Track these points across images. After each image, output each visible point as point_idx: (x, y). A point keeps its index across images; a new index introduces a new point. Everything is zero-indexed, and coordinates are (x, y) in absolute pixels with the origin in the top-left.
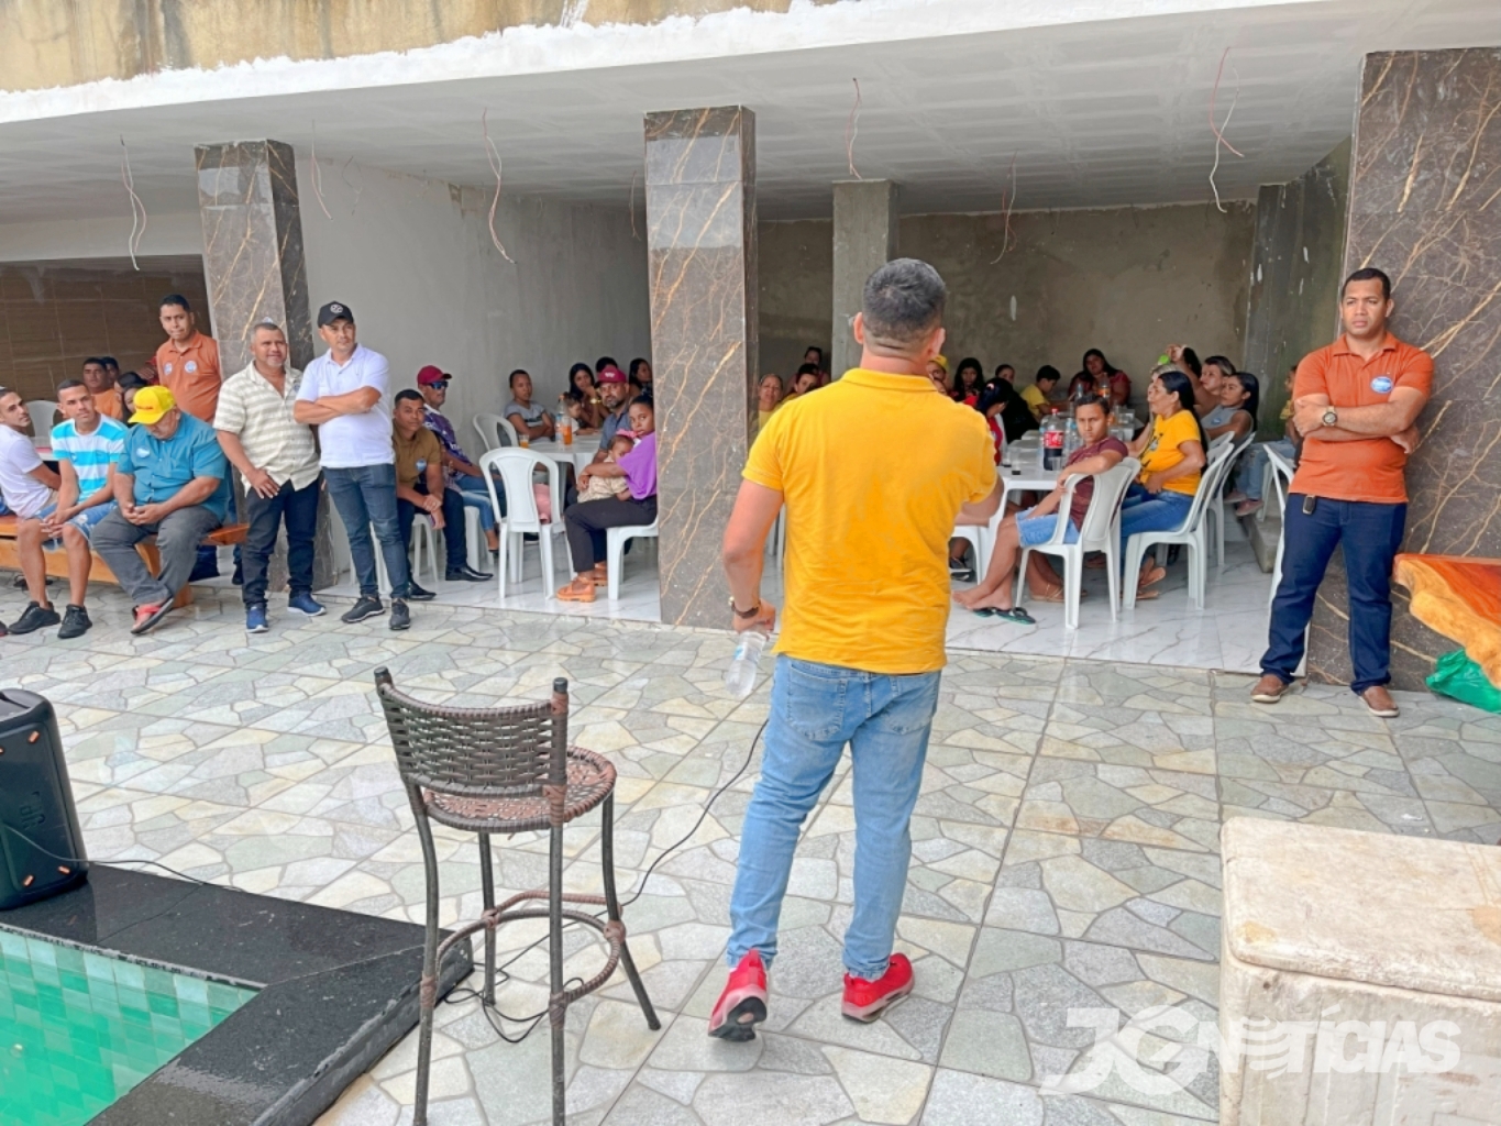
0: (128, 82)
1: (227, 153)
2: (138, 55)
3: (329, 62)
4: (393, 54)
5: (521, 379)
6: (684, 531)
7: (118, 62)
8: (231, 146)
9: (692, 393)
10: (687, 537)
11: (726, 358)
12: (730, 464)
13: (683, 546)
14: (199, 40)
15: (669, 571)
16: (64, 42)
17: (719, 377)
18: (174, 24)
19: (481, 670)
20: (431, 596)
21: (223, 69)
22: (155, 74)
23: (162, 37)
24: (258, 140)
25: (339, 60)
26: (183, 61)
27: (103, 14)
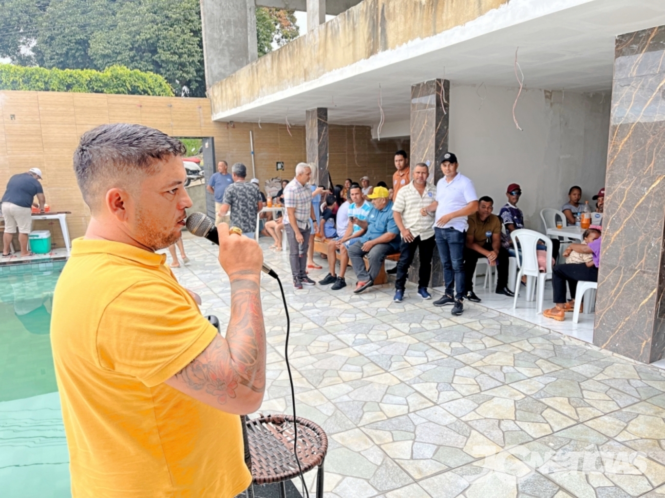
0: (368, 60)
1: (422, 87)
2: (372, 47)
3: (434, 37)
4: (459, 27)
5: (576, 192)
6: (614, 291)
7: (366, 52)
8: (424, 83)
9: (628, 207)
10: (615, 296)
11: (654, 186)
12: (649, 254)
13: (612, 301)
14: (391, 36)
15: (601, 314)
16: (351, 47)
17: (648, 197)
18: (384, 31)
19: (471, 347)
20: (479, 300)
21: (398, 48)
22: (376, 56)
23: (380, 38)
24: (433, 79)
25: (438, 35)
26: (385, 47)
27: (363, 31)
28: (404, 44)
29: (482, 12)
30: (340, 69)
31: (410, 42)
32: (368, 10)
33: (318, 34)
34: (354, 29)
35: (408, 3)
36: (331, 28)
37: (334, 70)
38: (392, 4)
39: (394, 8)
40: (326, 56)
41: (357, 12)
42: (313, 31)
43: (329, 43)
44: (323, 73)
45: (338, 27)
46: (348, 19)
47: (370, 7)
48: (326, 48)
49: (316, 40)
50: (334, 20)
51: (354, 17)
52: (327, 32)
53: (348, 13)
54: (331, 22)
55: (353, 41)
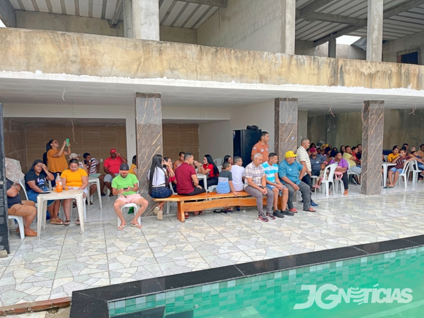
0: (330, 87)
2: (333, 82)
3: (371, 89)
4: (382, 89)
6: (371, 176)
7: (328, 82)
8: (289, 98)
13: (371, 179)
14: (347, 81)
15: (368, 184)
16: (316, 77)
18: (342, 77)
21: (351, 87)
22: (336, 87)
23: (339, 79)
25: (373, 89)
26: (343, 84)
27: (326, 72)
28: (355, 87)
29: (390, 88)
30: (305, 85)
31: (358, 87)
32: (331, 63)
33: (281, 58)
34: (319, 68)
35: (358, 71)
36: (297, 60)
37: (298, 84)
38: (347, 68)
39: (349, 70)
40: (289, 74)
41: (322, 61)
42: (274, 53)
43: (294, 68)
44: (286, 83)
45: (304, 62)
46: (314, 61)
47: (333, 63)
48: (289, 69)
49: (277, 60)
50: (300, 56)
51: (319, 62)
52: (291, 60)
53: (314, 58)
54: (297, 56)
55: (317, 74)
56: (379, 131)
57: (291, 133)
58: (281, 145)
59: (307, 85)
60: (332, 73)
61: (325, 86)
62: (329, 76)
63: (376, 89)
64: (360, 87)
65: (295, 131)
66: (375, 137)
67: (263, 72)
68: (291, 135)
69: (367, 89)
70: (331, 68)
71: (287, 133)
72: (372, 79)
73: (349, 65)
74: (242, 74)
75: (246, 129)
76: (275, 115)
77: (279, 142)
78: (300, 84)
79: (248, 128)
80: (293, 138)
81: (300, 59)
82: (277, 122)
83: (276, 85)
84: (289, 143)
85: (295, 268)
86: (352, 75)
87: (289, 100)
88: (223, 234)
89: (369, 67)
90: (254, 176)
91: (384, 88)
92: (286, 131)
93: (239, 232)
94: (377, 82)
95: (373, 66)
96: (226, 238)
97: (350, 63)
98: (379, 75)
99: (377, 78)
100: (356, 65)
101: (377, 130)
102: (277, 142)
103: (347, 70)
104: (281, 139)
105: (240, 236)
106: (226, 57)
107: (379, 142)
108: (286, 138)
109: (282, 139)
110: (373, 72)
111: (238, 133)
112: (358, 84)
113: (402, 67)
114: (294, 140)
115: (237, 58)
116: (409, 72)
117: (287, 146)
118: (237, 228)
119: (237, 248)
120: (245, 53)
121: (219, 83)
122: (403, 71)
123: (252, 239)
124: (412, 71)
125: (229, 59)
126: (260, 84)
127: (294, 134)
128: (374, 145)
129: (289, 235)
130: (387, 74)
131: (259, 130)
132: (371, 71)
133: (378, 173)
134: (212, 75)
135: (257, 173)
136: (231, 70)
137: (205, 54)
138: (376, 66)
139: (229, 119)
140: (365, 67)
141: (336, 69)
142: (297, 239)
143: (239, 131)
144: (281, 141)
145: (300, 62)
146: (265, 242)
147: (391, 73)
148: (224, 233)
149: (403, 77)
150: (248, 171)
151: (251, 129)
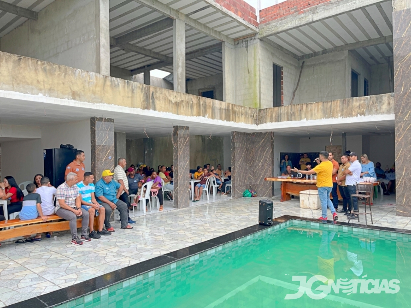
0: (143, 110)
2: (146, 106)
3: (178, 115)
6: (182, 192)
7: (142, 106)
8: (105, 118)
9: (183, 169)
11: (187, 163)
14: (158, 106)
15: (179, 199)
16: (130, 99)
17: (186, 166)
18: (153, 102)
21: (161, 112)
22: (149, 110)
23: (151, 104)
26: (155, 109)
27: (139, 96)
29: (192, 116)
30: (120, 106)
31: (167, 113)
32: (144, 89)
33: (95, 77)
34: (132, 92)
35: (166, 98)
36: (111, 81)
37: (113, 105)
38: (158, 94)
39: (159, 96)
40: (104, 94)
41: (135, 85)
42: (88, 72)
43: (108, 88)
44: (101, 102)
45: (119, 85)
46: (128, 85)
47: (145, 88)
48: (104, 89)
49: (91, 79)
50: (114, 78)
51: (132, 86)
52: (105, 81)
53: (128, 82)
54: (111, 78)
55: (131, 97)
56: (186, 152)
57: (108, 152)
58: (97, 164)
59: (122, 106)
60: (145, 98)
61: (139, 109)
62: (142, 100)
63: (181, 116)
64: (169, 112)
65: (112, 150)
66: (184, 157)
67: (75, 88)
68: (108, 154)
69: (175, 115)
70: (143, 93)
71: (104, 153)
72: (178, 107)
73: (159, 92)
74: (51, 87)
75: (59, 148)
76: (91, 134)
77: (96, 162)
78: (115, 105)
79: (62, 146)
80: (110, 158)
81: (114, 81)
82: (93, 141)
83: (90, 103)
84: (106, 162)
85: (108, 287)
86: (162, 101)
87: (106, 120)
88: (25, 266)
89: (175, 97)
90: (68, 197)
91: (188, 115)
92: (103, 151)
93: (47, 260)
94: (182, 109)
95: (178, 95)
96: (29, 270)
97: (160, 91)
98: (183, 104)
99: (182, 107)
100: (165, 94)
101: (185, 151)
102: (93, 161)
103: (158, 97)
104: (97, 158)
105: (47, 265)
106: (31, 67)
107: (187, 161)
108: (102, 157)
109: (99, 158)
110: (179, 101)
111: (49, 152)
112: (167, 110)
113: (201, 100)
114: (111, 159)
115: (45, 70)
116: (205, 104)
117: (105, 165)
118: (45, 257)
119: (42, 279)
120: (54, 67)
121: (22, 94)
122: (201, 103)
123: (62, 265)
124: (208, 104)
125: (36, 70)
126: (73, 101)
127: (111, 154)
128: (183, 164)
129: (104, 254)
130: (190, 104)
131: (74, 149)
132: (177, 100)
133: (187, 189)
134: (13, 85)
135: (70, 194)
136: (38, 82)
137: (4, 61)
138: (180, 96)
139: (40, 137)
140: (172, 96)
141: (148, 94)
142: (113, 257)
143: (51, 150)
144: (98, 161)
145: (114, 83)
146: (77, 266)
147: (193, 103)
148: (27, 264)
149: (201, 107)
150: (60, 191)
151: (65, 148)
